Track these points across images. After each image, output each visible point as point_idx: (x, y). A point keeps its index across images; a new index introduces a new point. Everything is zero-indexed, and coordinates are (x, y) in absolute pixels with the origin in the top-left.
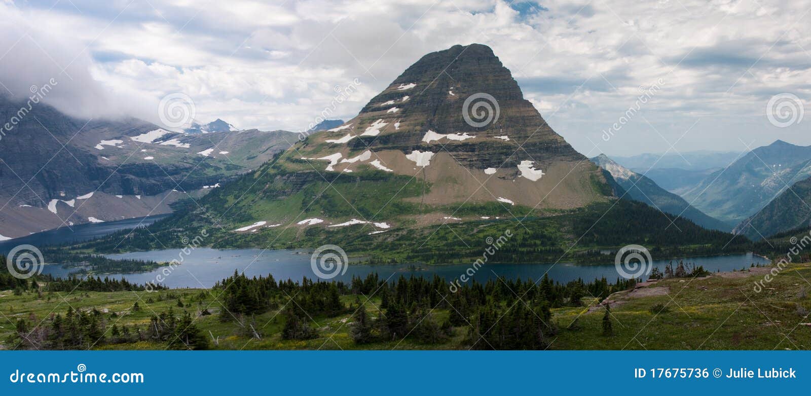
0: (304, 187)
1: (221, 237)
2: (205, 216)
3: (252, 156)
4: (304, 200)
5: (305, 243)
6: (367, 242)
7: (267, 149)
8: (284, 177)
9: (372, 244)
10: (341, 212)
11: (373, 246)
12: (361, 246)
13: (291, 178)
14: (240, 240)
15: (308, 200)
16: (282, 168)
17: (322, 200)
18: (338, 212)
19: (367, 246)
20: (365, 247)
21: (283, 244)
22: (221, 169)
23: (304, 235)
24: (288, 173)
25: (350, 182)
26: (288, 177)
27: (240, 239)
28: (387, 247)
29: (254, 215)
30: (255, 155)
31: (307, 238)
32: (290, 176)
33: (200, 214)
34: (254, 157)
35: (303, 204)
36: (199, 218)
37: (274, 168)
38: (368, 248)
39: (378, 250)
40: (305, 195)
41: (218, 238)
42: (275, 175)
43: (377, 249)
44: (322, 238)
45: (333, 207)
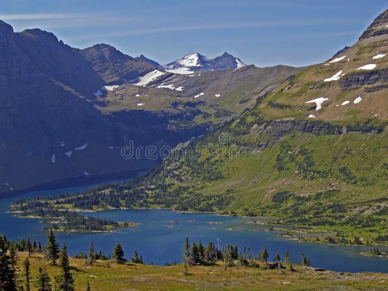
0: (282, 139)
1: (186, 198)
2: (177, 173)
3: (246, 99)
4: (279, 156)
5: (269, 210)
6: (337, 215)
7: (262, 90)
8: (262, 127)
9: (343, 217)
10: (319, 173)
11: (343, 220)
12: (330, 219)
13: (269, 127)
14: (203, 203)
15: (284, 156)
16: (260, 116)
17: (299, 157)
18: (314, 173)
19: (336, 219)
20: (334, 221)
21: (245, 210)
22: (211, 115)
23: (270, 199)
24: (266, 121)
25: (333, 133)
26: (265, 127)
27: (204, 201)
28: (361, 222)
29: (224, 174)
30: (248, 98)
31: (273, 203)
32: (267, 125)
33: (173, 169)
34: (247, 100)
35: (277, 160)
36: (171, 174)
37: (252, 114)
38: (338, 222)
39: (349, 225)
40: (281, 150)
41: (183, 199)
42: (252, 124)
43: (347, 224)
44: (290, 205)
45: (310, 166)
